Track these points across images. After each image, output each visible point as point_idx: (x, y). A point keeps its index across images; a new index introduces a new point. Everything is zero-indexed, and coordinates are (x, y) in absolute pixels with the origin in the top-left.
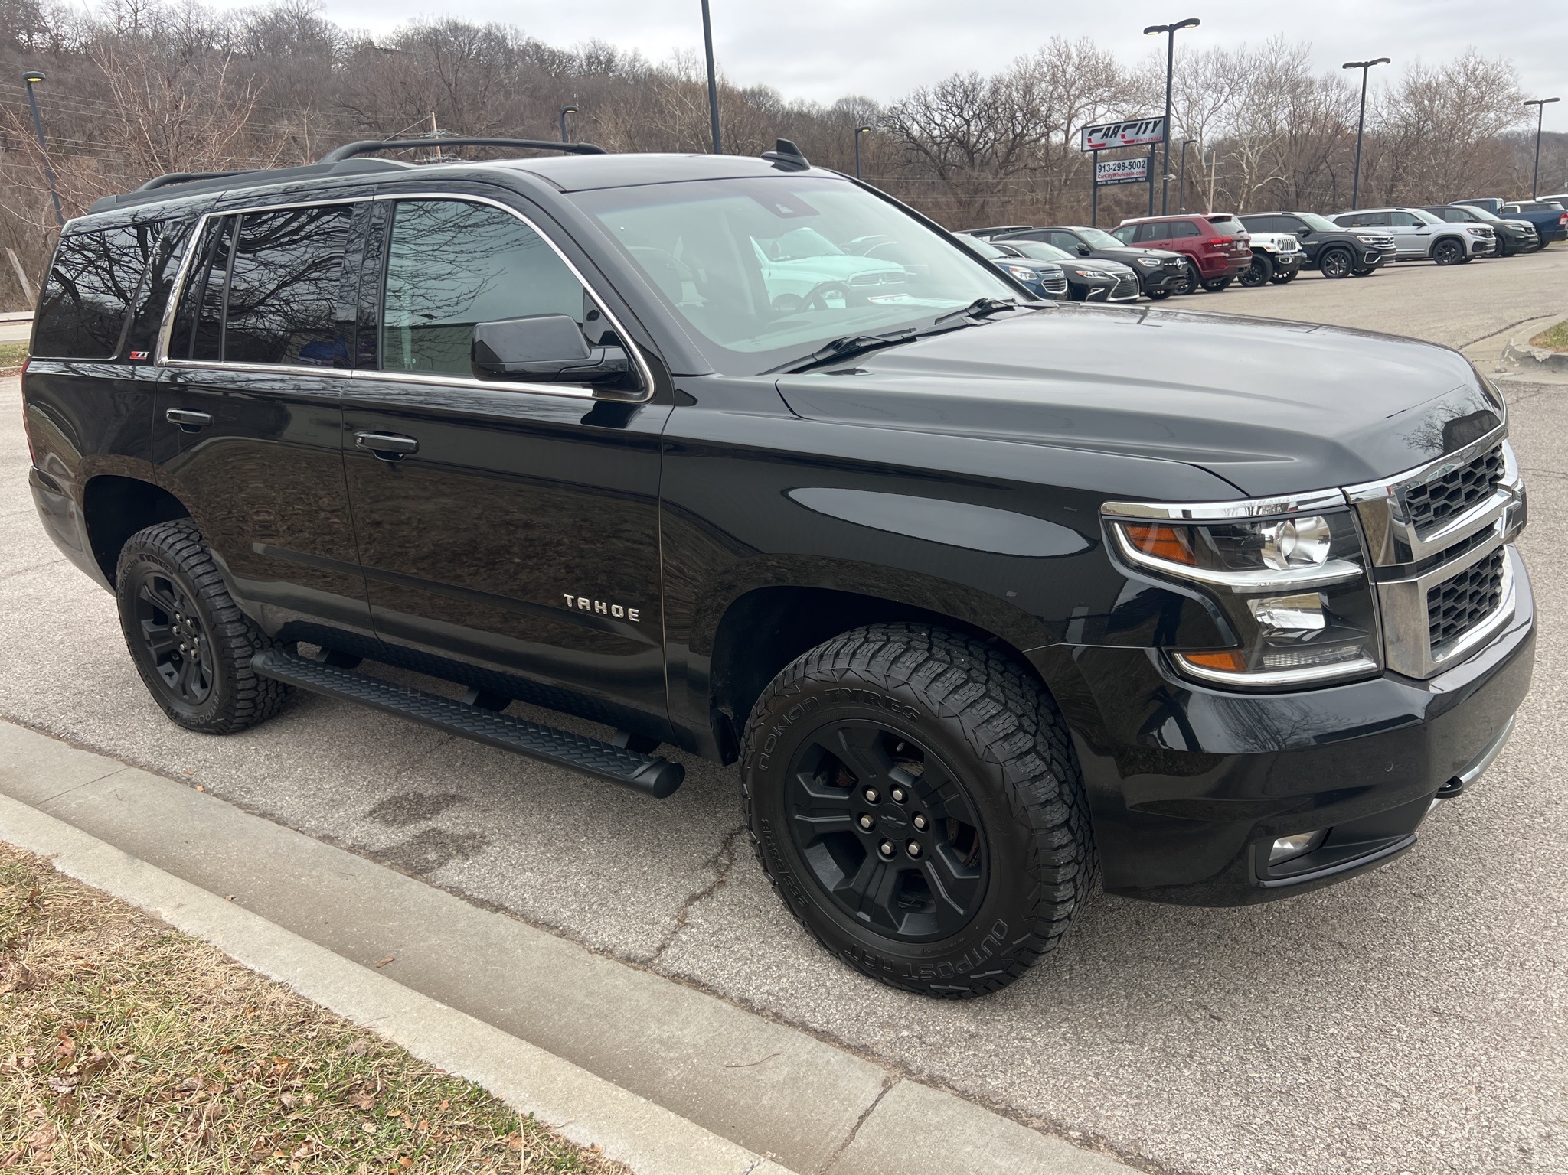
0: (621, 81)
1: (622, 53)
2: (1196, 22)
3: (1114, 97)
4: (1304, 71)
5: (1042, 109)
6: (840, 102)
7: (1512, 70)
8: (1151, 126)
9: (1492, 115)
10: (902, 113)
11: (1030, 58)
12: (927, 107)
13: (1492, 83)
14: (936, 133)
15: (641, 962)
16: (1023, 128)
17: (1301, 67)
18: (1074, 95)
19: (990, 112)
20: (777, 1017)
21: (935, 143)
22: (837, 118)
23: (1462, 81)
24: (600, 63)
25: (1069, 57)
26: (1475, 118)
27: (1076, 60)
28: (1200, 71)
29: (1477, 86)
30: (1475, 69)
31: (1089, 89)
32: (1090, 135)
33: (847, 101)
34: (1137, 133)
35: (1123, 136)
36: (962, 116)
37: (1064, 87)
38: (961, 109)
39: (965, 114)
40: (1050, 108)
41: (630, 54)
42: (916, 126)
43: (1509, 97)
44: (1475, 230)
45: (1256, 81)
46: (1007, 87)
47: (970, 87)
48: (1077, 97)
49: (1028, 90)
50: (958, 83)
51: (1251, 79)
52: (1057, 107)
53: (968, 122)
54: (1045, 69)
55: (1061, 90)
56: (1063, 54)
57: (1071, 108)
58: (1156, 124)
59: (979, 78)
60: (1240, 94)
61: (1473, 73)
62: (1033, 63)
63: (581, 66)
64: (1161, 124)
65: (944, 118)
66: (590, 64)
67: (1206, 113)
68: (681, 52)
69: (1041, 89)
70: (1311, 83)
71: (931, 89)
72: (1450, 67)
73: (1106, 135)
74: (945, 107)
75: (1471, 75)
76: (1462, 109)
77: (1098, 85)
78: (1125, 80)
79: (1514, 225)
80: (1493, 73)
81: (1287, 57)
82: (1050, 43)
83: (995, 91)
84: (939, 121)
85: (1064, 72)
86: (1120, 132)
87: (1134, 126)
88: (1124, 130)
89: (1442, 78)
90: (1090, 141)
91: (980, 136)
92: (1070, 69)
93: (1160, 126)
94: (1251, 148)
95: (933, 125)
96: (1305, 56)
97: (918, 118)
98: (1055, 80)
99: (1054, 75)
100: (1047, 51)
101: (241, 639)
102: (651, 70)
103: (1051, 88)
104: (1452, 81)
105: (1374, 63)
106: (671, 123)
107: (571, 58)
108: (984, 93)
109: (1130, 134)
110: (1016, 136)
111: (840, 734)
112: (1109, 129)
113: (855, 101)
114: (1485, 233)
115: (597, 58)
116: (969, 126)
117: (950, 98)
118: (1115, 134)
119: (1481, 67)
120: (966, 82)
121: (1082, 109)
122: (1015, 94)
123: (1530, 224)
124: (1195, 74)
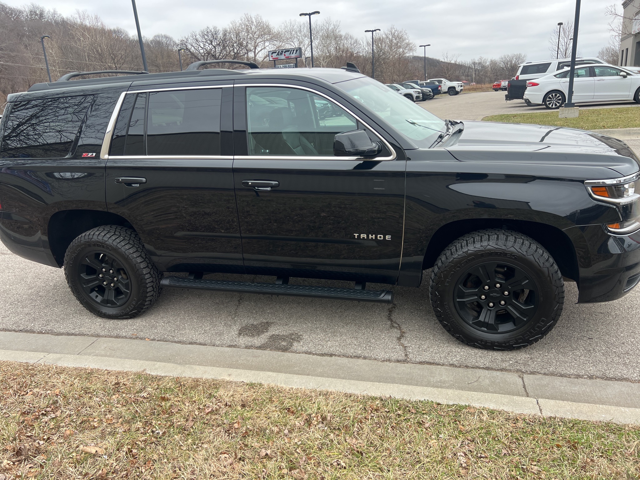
0: (49, 24)
1: (48, 10)
2: (318, 13)
3: (271, 39)
4: (339, 32)
5: (244, 42)
6: (155, 36)
7: (406, 34)
8: (295, 51)
9: (401, 50)
10: (186, 42)
11: (237, 21)
12: (197, 41)
13: (400, 38)
14: (202, 51)
15: (403, 361)
16: (237, 50)
17: (337, 30)
18: (256, 38)
19: (224, 43)
20: (467, 367)
21: (202, 55)
22: (155, 43)
23: (390, 37)
24: (37, 15)
25: (252, 22)
26: (396, 50)
27: (255, 23)
28: (302, 30)
29: (396, 39)
30: (394, 33)
31: (262, 35)
32: (272, 54)
33: (158, 36)
34: (290, 54)
35: (285, 55)
36: (212, 44)
37: (252, 34)
38: (212, 42)
39: (213, 43)
40: (247, 42)
41: (52, 11)
42: (193, 48)
43: (406, 44)
44: (416, 92)
45: (322, 35)
46: (229, 33)
47: (214, 33)
48: (257, 38)
49: (237, 35)
50: (209, 31)
51: (321, 34)
52: (250, 42)
53: (215, 47)
54: (244, 27)
55: (251, 35)
56: (249, 20)
57: (255, 43)
58: (297, 51)
59: (217, 29)
60: (317, 39)
61: (394, 35)
62: (238, 24)
63: (27, 16)
64: (299, 50)
65: (204, 46)
66: (31, 15)
67: (306, 46)
68: (80, 11)
69: (243, 34)
70: (341, 36)
71: (197, 33)
72: (386, 32)
73: (278, 54)
74: (204, 41)
75: (393, 35)
76: (391, 47)
77: (265, 34)
78: (275, 32)
79: (426, 90)
80: (400, 35)
81: (332, 26)
82: (244, 16)
83: (225, 35)
84: (203, 47)
85: (251, 28)
86: (283, 53)
87: (289, 51)
88: (285, 53)
89: (384, 36)
90: (272, 56)
91: (220, 53)
92: (253, 27)
93: (298, 51)
94: (323, 60)
95: (200, 48)
96: (339, 26)
97: (193, 45)
98: (248, 31)
99: (247, 29)
100: (243, 19)
101: (149, 275)
102: (63, 18)
103: (246, 34)
104: (387, 37)
105: (375, 30)
106: (78, 43)
107: (20, 12)
108: (220, 35)
109: (287, 54)
110: (235, 53)
111: (480, 268)
112: (279, 52)
113: (162, 36)
114: (419, 93)
115: (35, 12)
116: (215, 49)
117: (206, 37)
118: (281, 54)
119: (396, 32)
120: (213, 30)
121: (260, 43)
122: (232, 36)
123: (430, 90)
124: (300, 31)
